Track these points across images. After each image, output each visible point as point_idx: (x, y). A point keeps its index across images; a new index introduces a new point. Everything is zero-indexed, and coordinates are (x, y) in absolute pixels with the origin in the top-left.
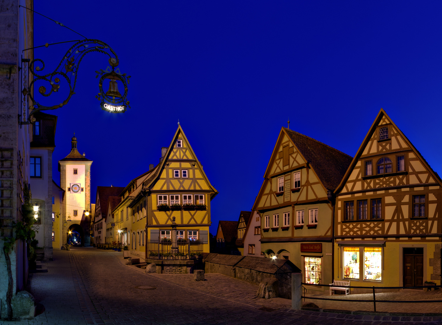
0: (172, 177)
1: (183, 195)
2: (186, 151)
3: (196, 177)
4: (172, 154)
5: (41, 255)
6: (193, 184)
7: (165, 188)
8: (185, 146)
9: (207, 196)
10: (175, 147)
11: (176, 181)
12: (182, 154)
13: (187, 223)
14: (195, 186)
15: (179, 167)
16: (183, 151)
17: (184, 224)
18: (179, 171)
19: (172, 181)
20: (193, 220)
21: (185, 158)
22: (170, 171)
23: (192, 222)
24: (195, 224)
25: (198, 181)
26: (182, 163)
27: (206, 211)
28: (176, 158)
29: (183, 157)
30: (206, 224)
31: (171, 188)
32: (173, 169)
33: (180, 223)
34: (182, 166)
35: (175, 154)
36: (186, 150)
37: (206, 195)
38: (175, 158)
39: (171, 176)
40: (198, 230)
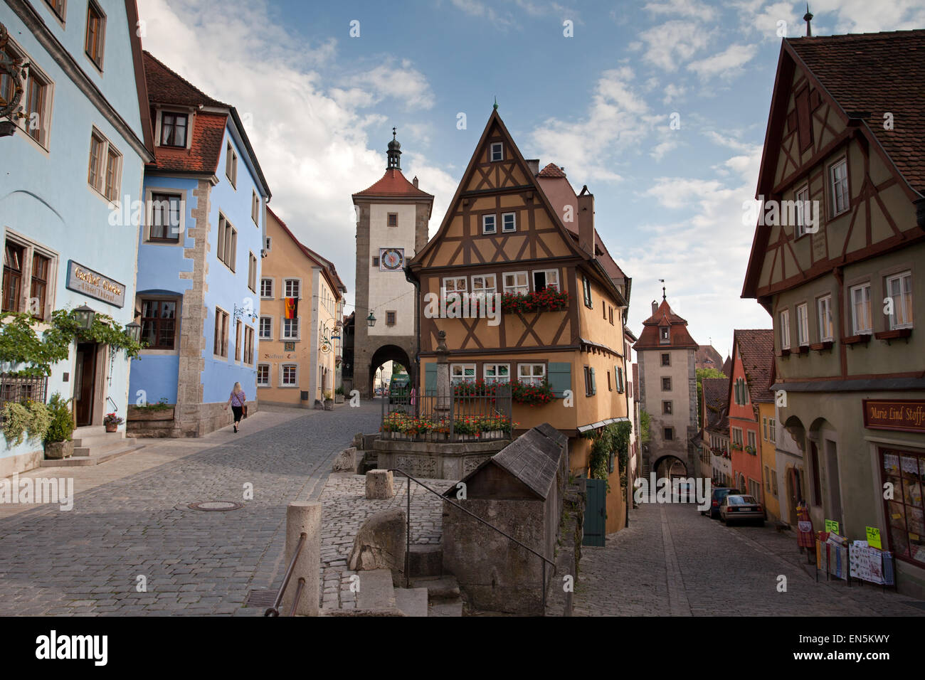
0: (476, 234)
1: (504, 275)
2: (512, 169)
3: (538, 227)
4: (478, 177)
5: (166, 422)
6: (529, 245)
7: (459, 261)
8: (509, 157)
9: (568, 271)
10: (484, 160)
11: (488, 241)
12: (503, 176)
13: (515, 345)
14: (533, 251)
15: (495, 207)
16: (504, 170)
17: (507, 346)
18: (495, 216)
19: (476, 242)
20: (530, 336)
21: (510, 184)
22: (474, 219)
23: (530, 341)
24: (537, 347)
25: (542, 236)
26: (503, 198)
27: (566, 312)
28: (489, 188)
29: (505, 182)
30: (564, 346)
31: (475, 260)
32: (480, 213)
33: (498, 346)
34: (503, 205)
35: (486, 178)
36: (513, 165)
37: (564, 269)
38: (485, 187)
39: (474, 232)
40: (545, 362)
